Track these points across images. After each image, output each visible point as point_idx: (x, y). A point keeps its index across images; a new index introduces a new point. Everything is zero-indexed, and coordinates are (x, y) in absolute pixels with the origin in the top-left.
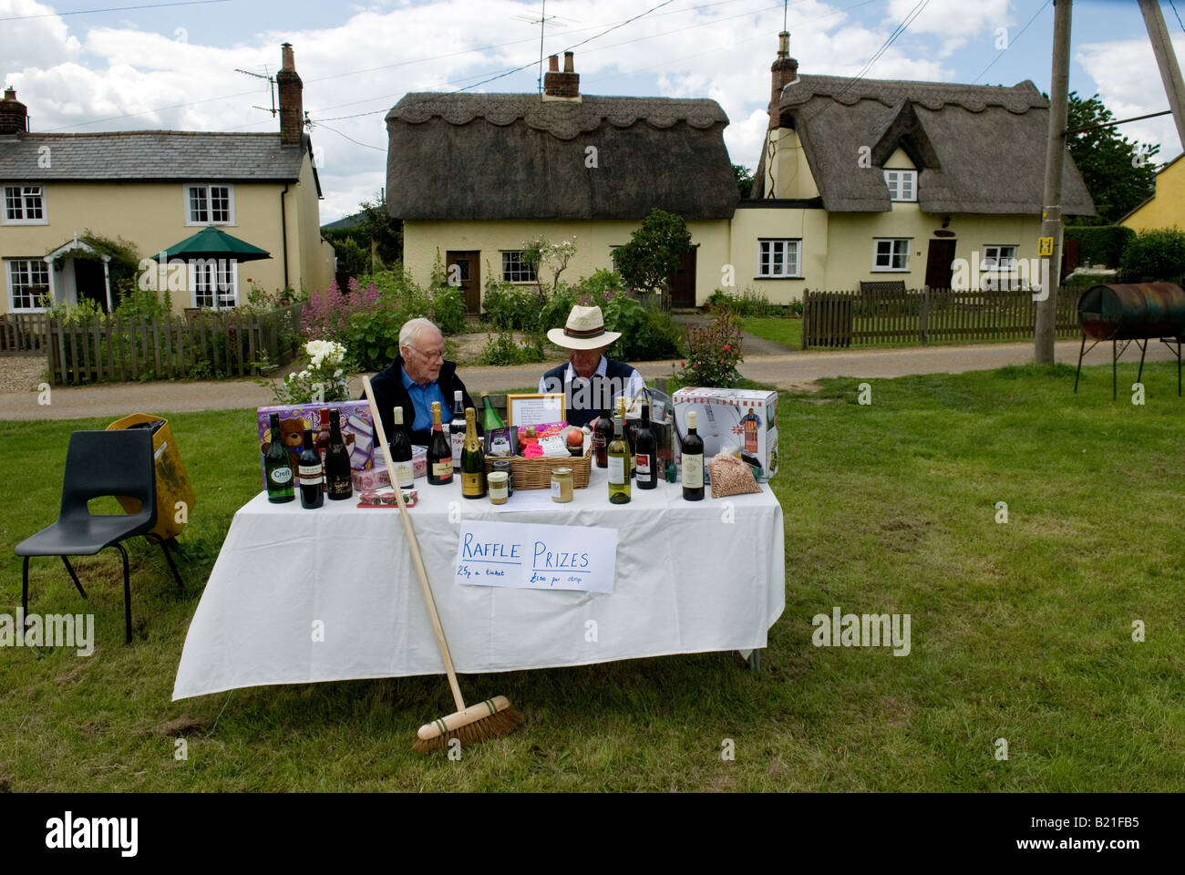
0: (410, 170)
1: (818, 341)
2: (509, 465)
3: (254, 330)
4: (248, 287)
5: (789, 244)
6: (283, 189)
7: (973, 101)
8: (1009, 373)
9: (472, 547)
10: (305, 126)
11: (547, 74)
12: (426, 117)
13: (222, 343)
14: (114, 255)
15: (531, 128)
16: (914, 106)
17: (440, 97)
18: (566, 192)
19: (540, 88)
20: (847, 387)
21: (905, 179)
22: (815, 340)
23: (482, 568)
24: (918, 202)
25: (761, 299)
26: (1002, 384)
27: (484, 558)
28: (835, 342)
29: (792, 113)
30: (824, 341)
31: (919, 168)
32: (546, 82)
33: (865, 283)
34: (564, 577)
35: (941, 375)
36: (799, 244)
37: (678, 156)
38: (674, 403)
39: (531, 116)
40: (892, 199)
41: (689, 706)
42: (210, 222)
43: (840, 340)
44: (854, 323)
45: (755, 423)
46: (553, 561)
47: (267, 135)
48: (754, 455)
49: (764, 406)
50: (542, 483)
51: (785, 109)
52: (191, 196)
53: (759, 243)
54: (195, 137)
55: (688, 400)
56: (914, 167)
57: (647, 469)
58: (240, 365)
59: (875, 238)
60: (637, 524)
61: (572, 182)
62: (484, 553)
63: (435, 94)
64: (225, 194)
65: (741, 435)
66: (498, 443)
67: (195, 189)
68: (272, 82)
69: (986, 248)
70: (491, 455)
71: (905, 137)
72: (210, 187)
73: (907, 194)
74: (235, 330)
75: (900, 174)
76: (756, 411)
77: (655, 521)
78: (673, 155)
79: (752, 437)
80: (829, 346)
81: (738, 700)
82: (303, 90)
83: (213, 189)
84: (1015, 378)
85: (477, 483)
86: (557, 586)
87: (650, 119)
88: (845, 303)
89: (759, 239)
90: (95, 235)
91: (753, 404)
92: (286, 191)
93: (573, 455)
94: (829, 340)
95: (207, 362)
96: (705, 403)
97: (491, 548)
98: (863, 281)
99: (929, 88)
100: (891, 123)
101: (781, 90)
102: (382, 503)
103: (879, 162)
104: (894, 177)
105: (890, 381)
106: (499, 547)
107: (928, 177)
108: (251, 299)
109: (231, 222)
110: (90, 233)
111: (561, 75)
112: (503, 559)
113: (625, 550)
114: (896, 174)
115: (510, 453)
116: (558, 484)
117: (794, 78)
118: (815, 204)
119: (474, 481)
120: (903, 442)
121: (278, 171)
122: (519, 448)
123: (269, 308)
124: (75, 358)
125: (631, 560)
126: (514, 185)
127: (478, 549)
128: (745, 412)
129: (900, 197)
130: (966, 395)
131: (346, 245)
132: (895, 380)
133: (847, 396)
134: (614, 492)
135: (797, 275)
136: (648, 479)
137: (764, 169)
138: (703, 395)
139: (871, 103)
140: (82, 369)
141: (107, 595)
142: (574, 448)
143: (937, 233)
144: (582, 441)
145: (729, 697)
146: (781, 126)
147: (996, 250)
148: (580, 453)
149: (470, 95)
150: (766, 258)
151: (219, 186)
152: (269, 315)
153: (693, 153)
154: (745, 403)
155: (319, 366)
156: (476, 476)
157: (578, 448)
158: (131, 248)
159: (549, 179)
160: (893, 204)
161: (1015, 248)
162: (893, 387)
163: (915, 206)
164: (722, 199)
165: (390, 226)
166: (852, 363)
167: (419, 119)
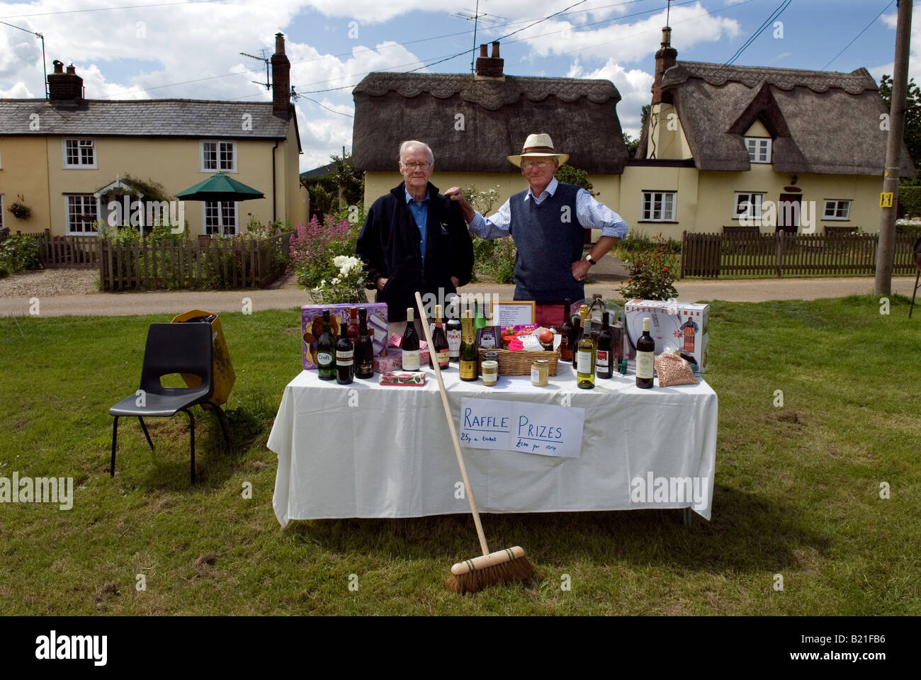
0: (372, 132)
1: (693, 272)
2: (498, 356)
3: (255, 252)
4: (248, 220)
5: (667, 195)
6: (274, 145)
7: (818, 84)
8: (853, 301)
9: (471, 418)
10: (291, 98)
11: (478, 59)
12: (384, 92)
13: (230, 261)
14: (146, 193)
15: (465, 101)
16: (771, 87)
17: (395, 76)
18: (492, 151)
19: (473, 69)
20: (722, 308)
21: (761, 145)
22: (691, 271)
23: (479, 435)
24: (772, 163)
25: (643, 238)
26: (848, 310)
27: (480, 428)
28: (706, 273)
29: (672, 92)
30: (697, 272)
31: (773, 136)
32: (478, 64)
33: (727, 228)
34: (543, 445)
35: (797, 301)
36: (675, 195)
37: (580, 124)
38: (626, 311)
39: (465, 92)
40: (751, 161)
41: (638, 550)
42: (219, 169)
43: (711, 272)
44: (722, 260)
45: (693, 329)
46: (534, 431)
47: (262, 104)
48: (691, 354)
49: (701, 315)
50: (522, 371)
51: (666, 88)
52: (205, 149)
53: (643, 194)
54: (209, 104)
55: (638, 309)
56: (769, 136)
57: (606, 363)
58: (244, 279)
59: (736, 192)
60: (601, 405)
61: (496, 143)
62: (480, 424)
63: (392, 74)
64: (230, 147)
65: (681, 338)
66: (486, 339)
67: (208, 144)
68: (267, 63)
69: (826, 202)
70: (482, 347)
71: (763, 112)
72: (220, 142)
73: (763, 158)
74: (240, 252)
75: (758, 141)
76: (695, 319)
77: (614, 405)
78: (575, 123)
79: (690, 340)
80: (701, 276)
81: (678, 547)
82: (291, 70)
83: (222, 145)
84: (859, 305)
85: (472, 370)
86: (536, 451)
87: (560, 95)
88: (715, 242)
89: (643, 191)
90: (133, 178)
91: (692, 314)
92: (277, 147)
93: (546, 350)
94: (702, 271)
95: (219, 276)
96: (652, 312)
97: (485, 420)
98: (725, 226)
99: (783, 74)
100: (751, 100)
101: (662, 73)
102: (399, 382)
103: (741, 131)
104: (753, 143)
105: (756, 304)
106: (492, 420)
107: (781, 144)
108: (250, 229)
109: (235, 169)
110: (128, 176)
111: (489, 59)
112: (495, 429)
113: (589, 425)
114: (755, 141)
115: (495, 347)
116: (538, 372)
117: (674, 64)
118: (689, 164)
119: (470, 367)
120: (775, 352)
121: (270, 132)
122: (502, 343)
123: (264, 236)
124: (120, 270)
125: (594, 433)
126: (451, 145)
127: (476, 421)
128: (685, 319)
129: (757, 159)
130: (820, 317)
131: (315, 190)
132: (760, 304)
133: (723, 315)
134: (582, 379)
135: (673, 220)
136: (606, 370)
137: (647, 135)
138: (650, 306)
139: (736, 85)
140: (125, 279)
141: (171, 447)
142: (546, 345)
143: (786, 189)
144: (553, 339)
145: (669, 545)
146: (661, 102)
147: (834, 203)
148: (551, 348)
149: (419, 74)
150: (648, 206)
151: (226, 142)
152: (265, 241)
153: (592, 122)
154: (686, 313)
155: (346, 275)
156: (471, 363)
157: (548, 345)
158: (159, 187)
159: (478, 140)
160: (752, 165)
161: (850, 202)
162: (760, 309)
163: (770, 167)
164: (614, 159)
165: (354, 175)
166: (721, 290)
167: (379, 92)
